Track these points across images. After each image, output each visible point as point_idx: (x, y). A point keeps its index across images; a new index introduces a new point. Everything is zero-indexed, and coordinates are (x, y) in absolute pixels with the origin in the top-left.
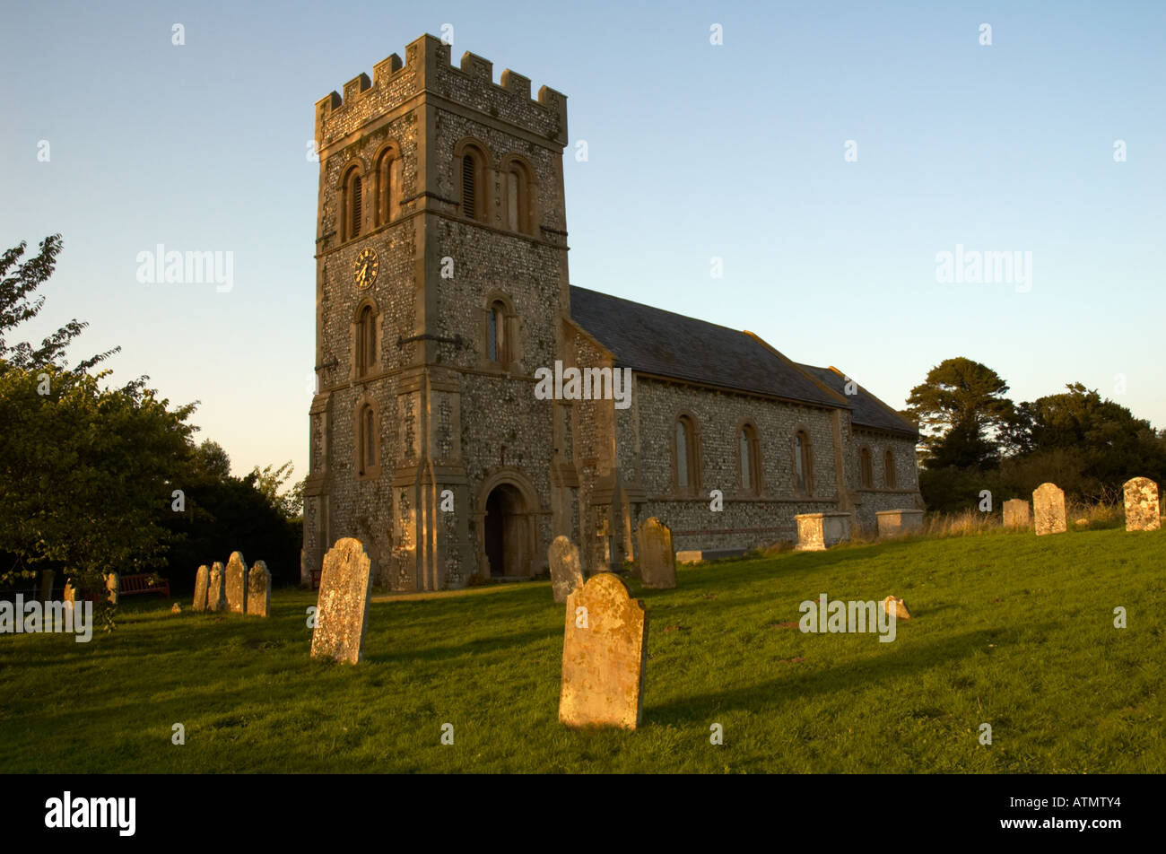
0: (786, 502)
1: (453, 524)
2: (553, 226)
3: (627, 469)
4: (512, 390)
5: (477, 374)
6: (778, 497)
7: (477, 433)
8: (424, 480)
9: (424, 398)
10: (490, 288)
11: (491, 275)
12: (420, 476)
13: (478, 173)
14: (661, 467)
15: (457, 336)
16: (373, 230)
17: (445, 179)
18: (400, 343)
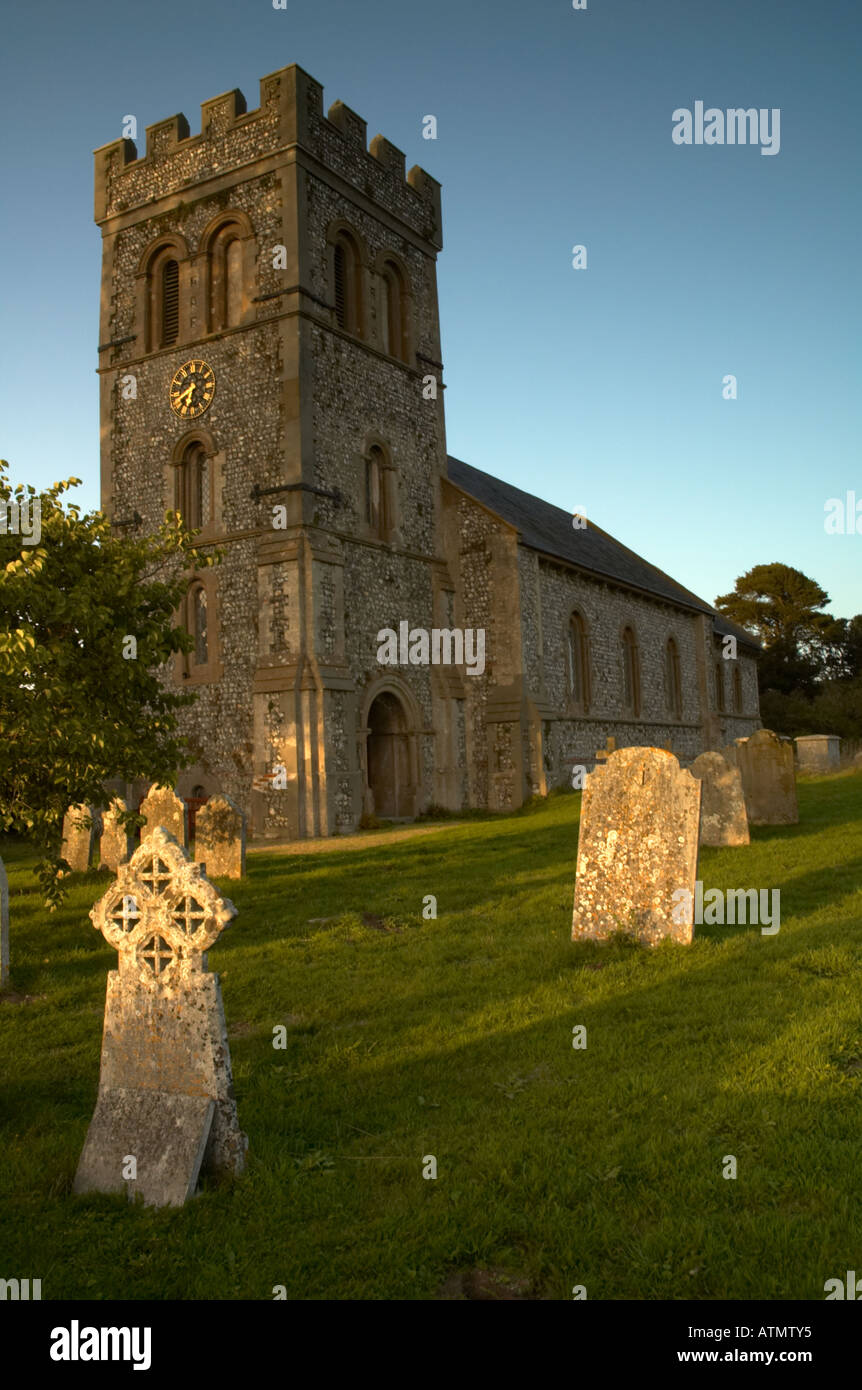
0: (661, 725)
1: (341, 745)
2: (428, 354)
3: (531, 677)
4: (392, 568)
5: (356, 543)
6: (654, 719)
7: (357, 623)
8: (307, 684)
9: (302, 571)
10: (367, 428)
11: (368, 411)
12: (300, 679)
13: (350, 270)
14: (557, 676)
15: (335, 489)
16: (204, 335)
17: (318, 272)
18: (257, 494)
